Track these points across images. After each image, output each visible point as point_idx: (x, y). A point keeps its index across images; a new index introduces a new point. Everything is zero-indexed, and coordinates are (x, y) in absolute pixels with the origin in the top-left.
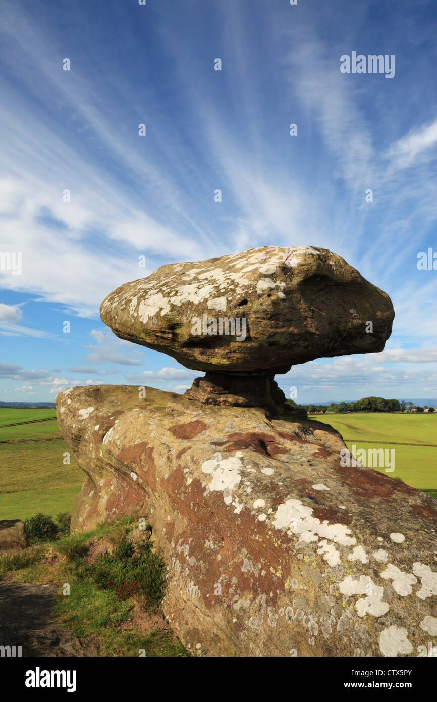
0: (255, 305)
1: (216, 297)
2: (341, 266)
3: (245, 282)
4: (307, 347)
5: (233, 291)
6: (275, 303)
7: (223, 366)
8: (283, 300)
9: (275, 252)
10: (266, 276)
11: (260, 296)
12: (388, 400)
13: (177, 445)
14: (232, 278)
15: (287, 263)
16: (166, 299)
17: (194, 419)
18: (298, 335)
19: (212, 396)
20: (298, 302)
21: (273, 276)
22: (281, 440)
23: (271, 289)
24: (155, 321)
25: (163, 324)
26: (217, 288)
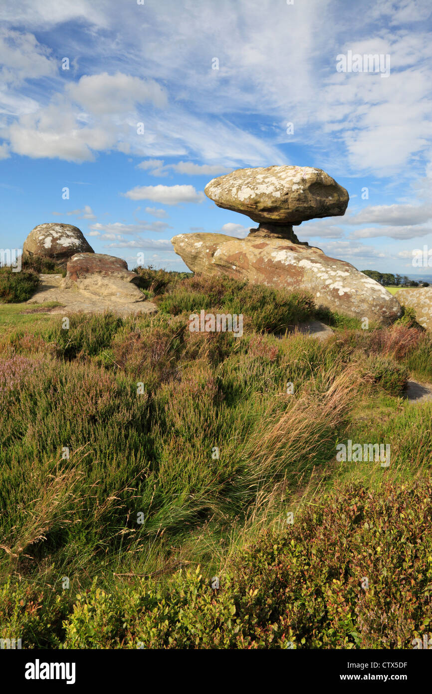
0: (291, 195)
1: (275, 191)
2: (326, 178)
3: (288, 186)
4: (310, 212)
5: (283, 189)
6: (299, 195)
7: (276, 219)
8: (302, 193)
9: (299, 171)
10: (296, 183)
11: (294, 192)
12: (383, 274)
13: (257, 251)
14: (282, 183)
15: (304, 177)
16: (253, 191)
17: (262, 242)
18: (307, 207)
19: (267, 234)
20: (308, 194)
21: (298, 183)
22: (299, 249)
23: (298, 189)
24: (248, 200)
25: (252, 202)
26: (275, 187)
